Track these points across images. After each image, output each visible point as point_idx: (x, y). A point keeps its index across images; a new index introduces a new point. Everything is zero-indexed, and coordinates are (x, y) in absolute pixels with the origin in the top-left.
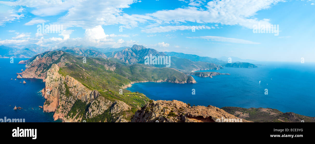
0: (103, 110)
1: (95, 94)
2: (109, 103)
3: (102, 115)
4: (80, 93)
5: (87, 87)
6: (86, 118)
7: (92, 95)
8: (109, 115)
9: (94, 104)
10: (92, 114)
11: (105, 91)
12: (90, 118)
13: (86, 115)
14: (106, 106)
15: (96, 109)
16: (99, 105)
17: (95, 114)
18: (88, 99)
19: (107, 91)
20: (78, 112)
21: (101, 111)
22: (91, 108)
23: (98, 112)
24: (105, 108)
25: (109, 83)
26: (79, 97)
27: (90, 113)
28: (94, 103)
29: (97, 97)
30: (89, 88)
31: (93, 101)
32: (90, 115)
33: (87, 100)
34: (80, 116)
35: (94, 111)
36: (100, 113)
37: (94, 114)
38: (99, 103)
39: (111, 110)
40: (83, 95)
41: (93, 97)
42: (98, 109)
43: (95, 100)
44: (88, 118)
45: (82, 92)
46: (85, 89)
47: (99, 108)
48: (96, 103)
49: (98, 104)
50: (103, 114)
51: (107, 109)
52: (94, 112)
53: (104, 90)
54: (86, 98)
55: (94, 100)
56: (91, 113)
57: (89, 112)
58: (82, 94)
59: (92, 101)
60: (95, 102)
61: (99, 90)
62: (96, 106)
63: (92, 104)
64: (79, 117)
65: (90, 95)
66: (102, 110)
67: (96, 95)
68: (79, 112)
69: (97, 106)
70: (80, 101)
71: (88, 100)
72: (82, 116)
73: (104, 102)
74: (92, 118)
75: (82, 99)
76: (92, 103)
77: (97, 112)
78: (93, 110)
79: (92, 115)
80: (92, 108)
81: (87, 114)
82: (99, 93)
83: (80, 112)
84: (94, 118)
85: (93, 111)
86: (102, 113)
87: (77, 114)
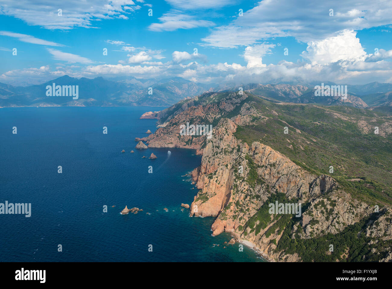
0: (344, 224)
1: (325, 184)
2: (364, 209)
3: (336, 235)
4: (284, 179)
5: (305, 168)
6: (290, 238)
7: (316, 185)
8: (359, 241)
9: (318, 207)
10: (309, 229)
11: (353, 180)
12: (302, 237)
13: (292, 228)
14: (353, 216)
15: (324, 218)
16: (332, 210)
17: (317, 229)
18: (304, 193)
19: (359, 180)
20: (273, 221)
21: (335, 226)
22: (310, 214)
23: (328, 228)
24: (350, 220)
25: (367, 162)
26: (280, 187)
27: (304, 225)
28: (318, 205)
29: (331, 190)
30: (309, 170)
31: (318, 200)
32: (305, 231)
33: (302, 196)
34: (278, 231)
35: (317, 222)
36: (333, 231)
37: (315, 230)
38: (333, 204)
39: (367, 229)
40: (292, 185)
41: (317, 190)
42: (327, 219)
43: (324, 197)
44: (298, 237)
45: (291, 177)
46: (299, 171)
47: (331, 217)
48: (326, 204)
49: (329, 207)
50: (341, 234)
51: (353, 224)
52: (316, 226)
53: (350, 178)
54: (299, 190)
55: (319, 197)
56: (309, 226)
57: (301, 224)
58: (289, 182)
59: (313, 200)
60: (323, 202)
61: (335, 177)
62: (324, 211)
63: (314, 206)
64: (274, 232)
65: (311, 185)
66: (338, 223)
67: (328, 186)
68: (275, 221)
69: (327, 211)
70: (281, 197)
71: (304, 196)
72: (283, 231)
73: (347, 204)
74: (309, 240)
75: (287, 192)
76: (313, 204)
77: (325, 228)
78: (313, 219)
79: (310, 232)
80: (312, 216)
81: (295, 228)
82: (337, 183)
83: (277, 222)
84: (314, 240)
85: (313, 222)
86: (337, 230)
87: (271, 225)
